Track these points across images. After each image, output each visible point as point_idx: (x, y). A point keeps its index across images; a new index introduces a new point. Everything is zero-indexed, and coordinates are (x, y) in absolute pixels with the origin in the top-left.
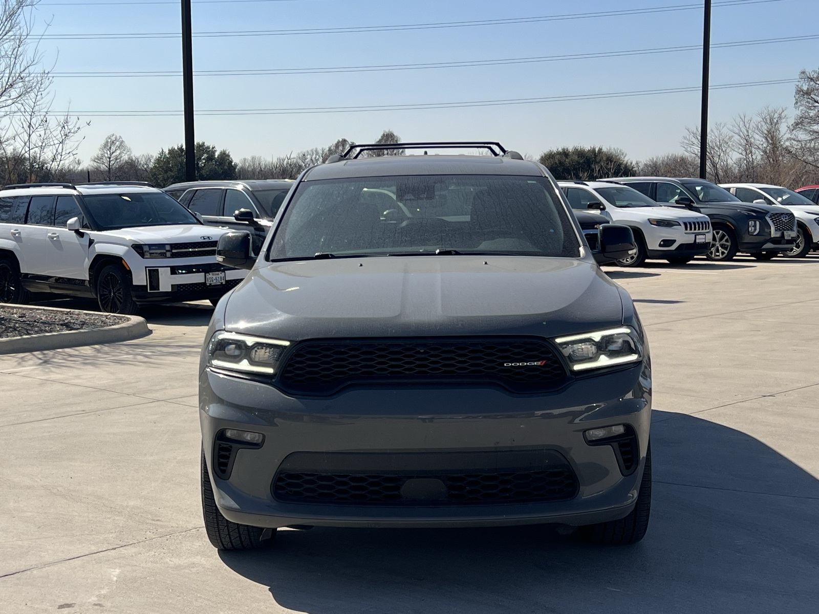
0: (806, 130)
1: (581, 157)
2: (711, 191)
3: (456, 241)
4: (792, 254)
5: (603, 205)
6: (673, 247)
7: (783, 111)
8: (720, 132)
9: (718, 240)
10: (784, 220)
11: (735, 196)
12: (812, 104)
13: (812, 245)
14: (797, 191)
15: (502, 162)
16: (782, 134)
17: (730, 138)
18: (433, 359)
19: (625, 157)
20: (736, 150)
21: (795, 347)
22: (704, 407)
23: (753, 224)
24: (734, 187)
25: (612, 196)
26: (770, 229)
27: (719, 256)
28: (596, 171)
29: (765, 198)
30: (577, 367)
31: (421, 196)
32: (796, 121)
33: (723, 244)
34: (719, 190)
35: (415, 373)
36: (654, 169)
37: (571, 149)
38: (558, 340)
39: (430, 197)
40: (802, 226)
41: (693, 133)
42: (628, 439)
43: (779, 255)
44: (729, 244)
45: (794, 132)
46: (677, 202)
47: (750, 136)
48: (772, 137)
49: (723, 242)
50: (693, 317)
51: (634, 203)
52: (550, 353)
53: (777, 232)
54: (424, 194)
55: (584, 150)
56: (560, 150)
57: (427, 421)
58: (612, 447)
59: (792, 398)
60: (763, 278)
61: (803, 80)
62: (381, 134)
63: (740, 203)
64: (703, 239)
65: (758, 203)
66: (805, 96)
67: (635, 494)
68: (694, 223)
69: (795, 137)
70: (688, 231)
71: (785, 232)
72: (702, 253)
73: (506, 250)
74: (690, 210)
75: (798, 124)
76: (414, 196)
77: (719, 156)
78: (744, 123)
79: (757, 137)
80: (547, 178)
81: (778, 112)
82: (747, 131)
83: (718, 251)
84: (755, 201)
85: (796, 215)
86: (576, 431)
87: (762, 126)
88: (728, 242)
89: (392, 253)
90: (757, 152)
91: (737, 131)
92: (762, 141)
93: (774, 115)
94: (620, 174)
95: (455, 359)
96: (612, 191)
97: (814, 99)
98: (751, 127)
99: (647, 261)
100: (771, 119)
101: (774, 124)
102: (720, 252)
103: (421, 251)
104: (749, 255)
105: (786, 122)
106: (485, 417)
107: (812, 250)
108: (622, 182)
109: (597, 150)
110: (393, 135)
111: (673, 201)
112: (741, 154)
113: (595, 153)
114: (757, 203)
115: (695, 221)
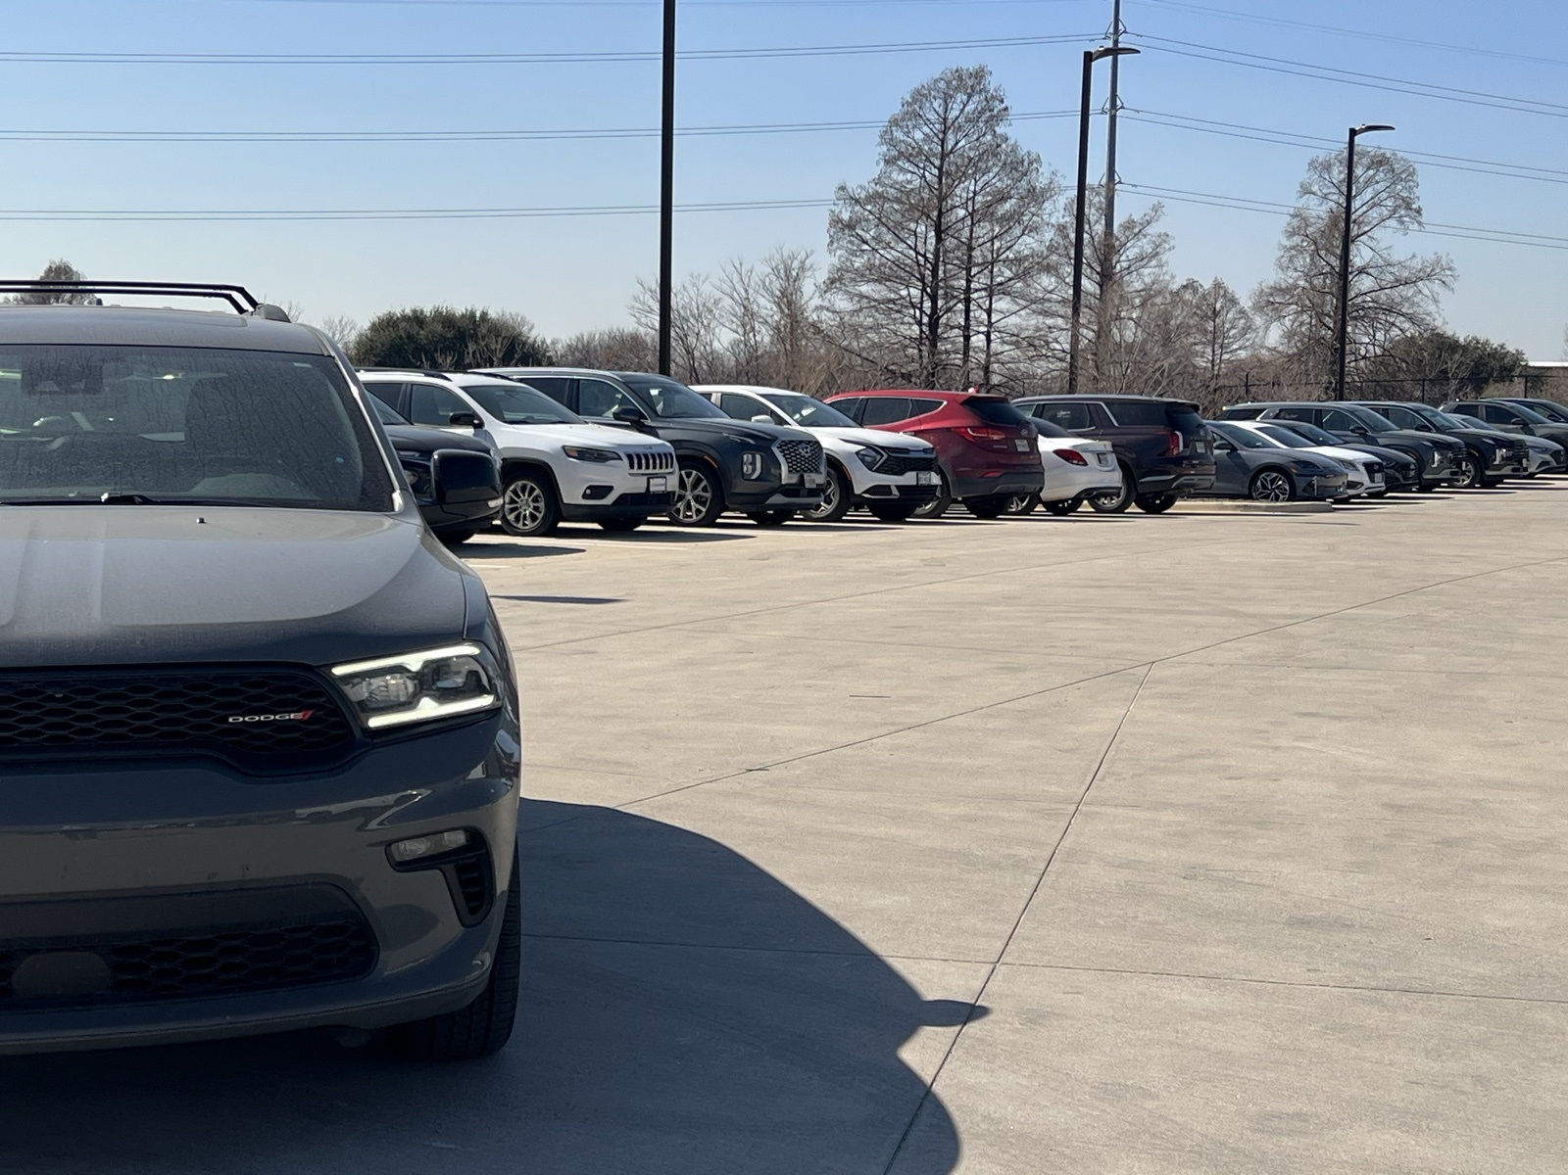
0: (847, 292)
1: (449, 327)
2: (677, 397)
3: (144, 477)
4: (818, 514)
5: (480, 419)
6: (609, 500)
7: (807, 257)
8: (698, 290)
9: (689, 487)
10: (803, 453)
11: (721, 408)
12: (858, 246)
13: (852, 500)
14: (828, 401)
15: (244, 323)
16: (806, 297)
17: (716, 302)
18: (80, 712)
19: (530, 330)
20: (727, 324)
21: (810, 681)
22: (642, 793)
23: (750, 460)
24: (717, 392)
25: (499, 403)
26: (780, 468)
27: (691, 517)
28: (468, 353)
29: (773, 413)
30: (375, 722)
31: (73, 386)
32: (831, 276)
33: (698, 496)
34: (691, 395)
35: (44, 740)
36: (583, 354)
37: (428, 310)
38: (338, 671)
39: (94, 387)
40: (834, 463)
41: (651, 291)
42: (472, 857)
43: (795, 517)
44: (708, 495)
45: (828, 295)
46: (616, 416)
47: (751, 300)
48: (788, 301)
49: (699, 491)
50: (635, 629)
51: (536, 416)
52: (321, 694)
53: (791, 475)
54: (80, 381)
55: (454, 315)
56: (408, 311)
57: (79, 835)
58: (444, 875)
59: (797, 772)
60: (764, 557)
61: (842, 202)
62: (46, 267)
63: (728, 420)
64: (662, 485)
65: (760, 422)
66: (847, 231)
67: (487, 959)
68: (646, 456)
69: (828, 305)
70: (636, 470)
71: (806, 475)
72: (662, 512)
73: (248, 495)
74: (641, 432)
75: (834, 282)
76: (59, 385)
77: (697, 334)
78: (741, 275)
79: (762, 301)
80: (334, 358)
81: (799, 258)
82: (746, 291)
83: (689, 507)
84: (754, 419)
85: (823, 445)
86: (372, 845)
87: (771, 282)
88: (707, 492)
89: (9, 498)
90: (764, 330)
91: (728, 290)
92: (772, 309)
93: (792, 263)
94: (514, 361)
95: (127, 711)
96: (498, 393)
97: (861, 236)
98: (753, 284)
99: (561, 525)
100: (788, 271)
101: (792, 280)
102: (694, 509)
103: (71, 495)
104: (745, 515)
105: (813, 276)
106: (200, 825)
107: (853, 509)
108: (515, 377)
109: (478, 315)
110: (71, 270)
111: (610, 414)
112: (737, 333)
113: (475, 321)
114: (757, 421)
115: (647, 451)
